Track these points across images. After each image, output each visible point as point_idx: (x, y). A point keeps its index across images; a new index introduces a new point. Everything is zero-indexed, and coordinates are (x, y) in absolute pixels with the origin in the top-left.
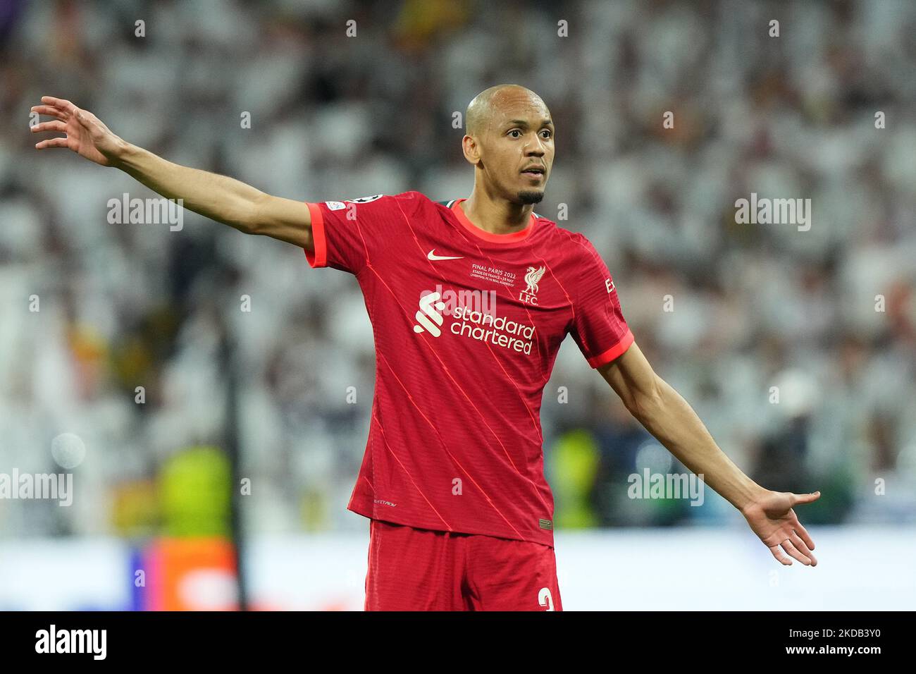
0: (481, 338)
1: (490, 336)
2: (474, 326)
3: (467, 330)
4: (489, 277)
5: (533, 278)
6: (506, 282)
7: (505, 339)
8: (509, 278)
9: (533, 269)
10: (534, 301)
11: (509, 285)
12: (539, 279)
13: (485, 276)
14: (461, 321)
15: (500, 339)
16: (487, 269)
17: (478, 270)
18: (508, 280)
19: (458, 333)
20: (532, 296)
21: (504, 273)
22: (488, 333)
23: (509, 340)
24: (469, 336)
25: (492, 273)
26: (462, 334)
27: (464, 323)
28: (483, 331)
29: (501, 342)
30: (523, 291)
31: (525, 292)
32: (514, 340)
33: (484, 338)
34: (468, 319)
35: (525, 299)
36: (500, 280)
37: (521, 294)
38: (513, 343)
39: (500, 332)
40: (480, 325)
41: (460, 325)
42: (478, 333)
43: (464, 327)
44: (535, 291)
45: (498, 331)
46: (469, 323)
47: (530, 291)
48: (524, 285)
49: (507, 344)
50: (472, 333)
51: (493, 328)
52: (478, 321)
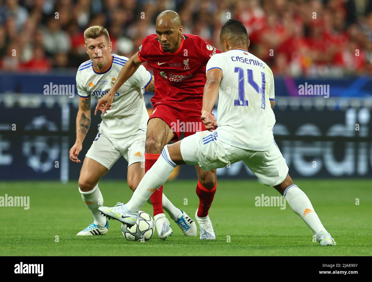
0: (178, 81)
5: (186, 63)
8: (180, 65)
9: (185, 60)
10: (189, 68)
12: (188, 63)
17: (171, 65)
25: (174, 65)
30: (185, 67)
36: (177, 66)
40: (176, 78)
42: (176, 80)
45: (181, 79)
47: (187, 66)
48: (185, 65)
51: (180, 79)
52: (176, 77)
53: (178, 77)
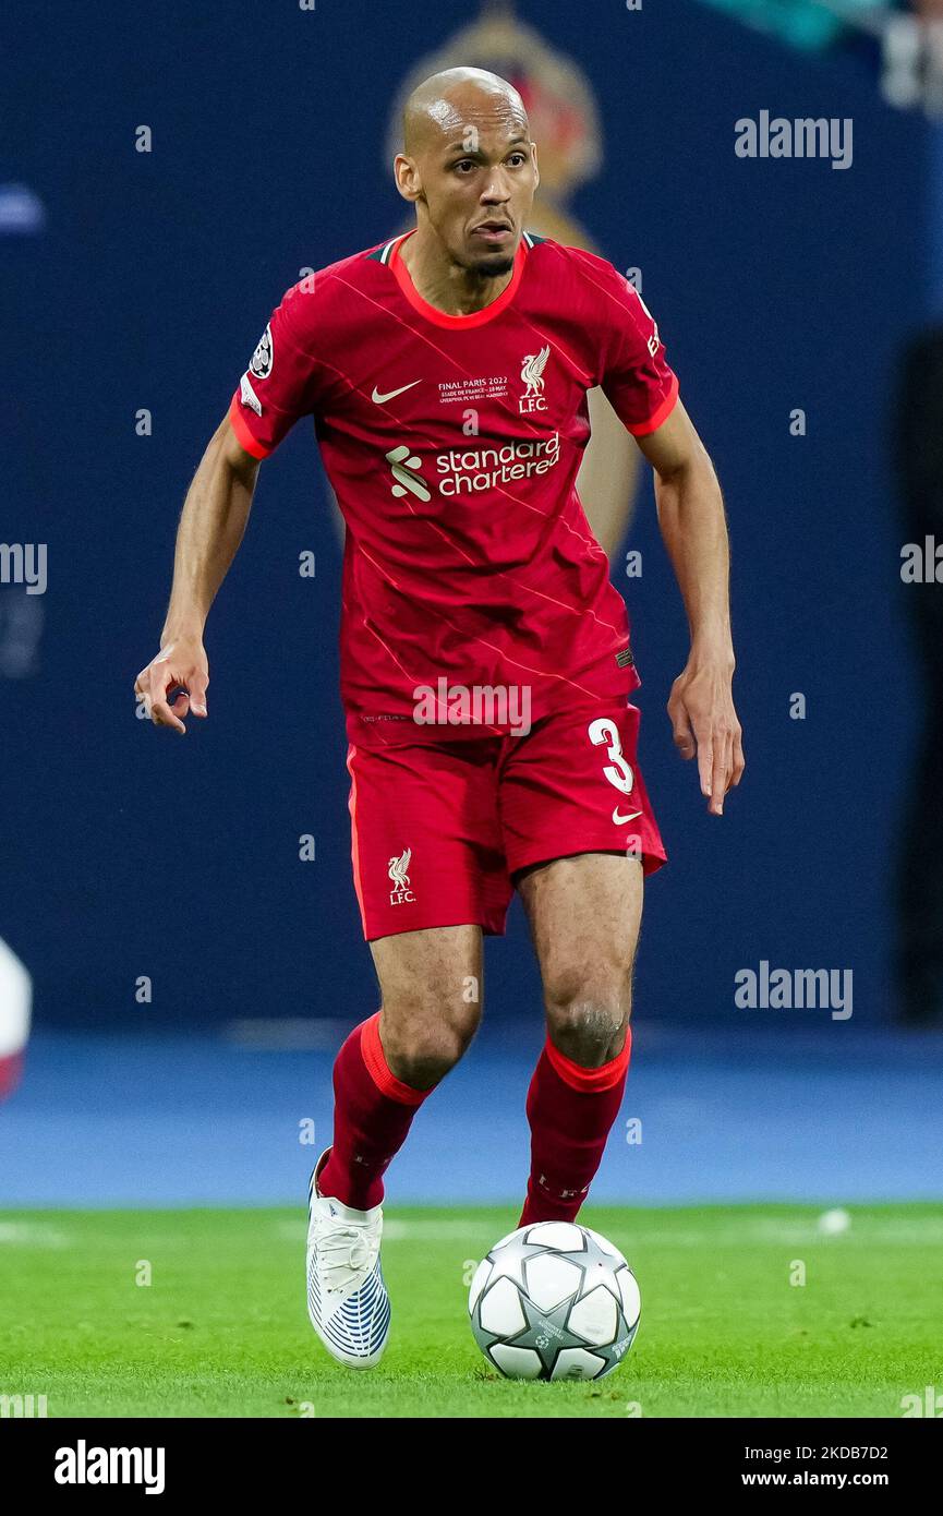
0: (487, 485)
1: (499, 477)
2: (472, 474)
3: (464, 484)
4: (469, 395)
5: (533, 372)
6: (496, 392)
7: (519, 468)
8: (499, 385)
9: (531, 358)
10: (541, 404)
11: (500, 394)
13: (462, 396)
14: (451, 474)
15: (512, 473)
16: (461, 384)
17: (449, 390)
18: (498, 391)
19: (453, 492)
20: (537, 398)
21: (488, 382)
22: (495, 475)
23: (526, 468)
24: (470, 490)
25: (471, 388)
26: (458, 492)
27: (457, 475)
28: (487, 477)
29: (516, 475)
30: (522, 397)
31: (526, 396)
32: (534, 464)
33: (491, 484)
34: (460, 469)
35: (527, 408)
36: (485, 393)
37: (521, 402)
38: (533, 469)
39: (510, 464)
40: (482, 470)
41: (451, 480)
42: (481, 482)
43: (458, 481)
44: (540, 390)
45: (507, 465)
46: (461, 474)
47: (532, 391)
48: (523, 387)
49: (525, 473)
50: (472, 485)
52: (477, 465)
53: (490, 457)
